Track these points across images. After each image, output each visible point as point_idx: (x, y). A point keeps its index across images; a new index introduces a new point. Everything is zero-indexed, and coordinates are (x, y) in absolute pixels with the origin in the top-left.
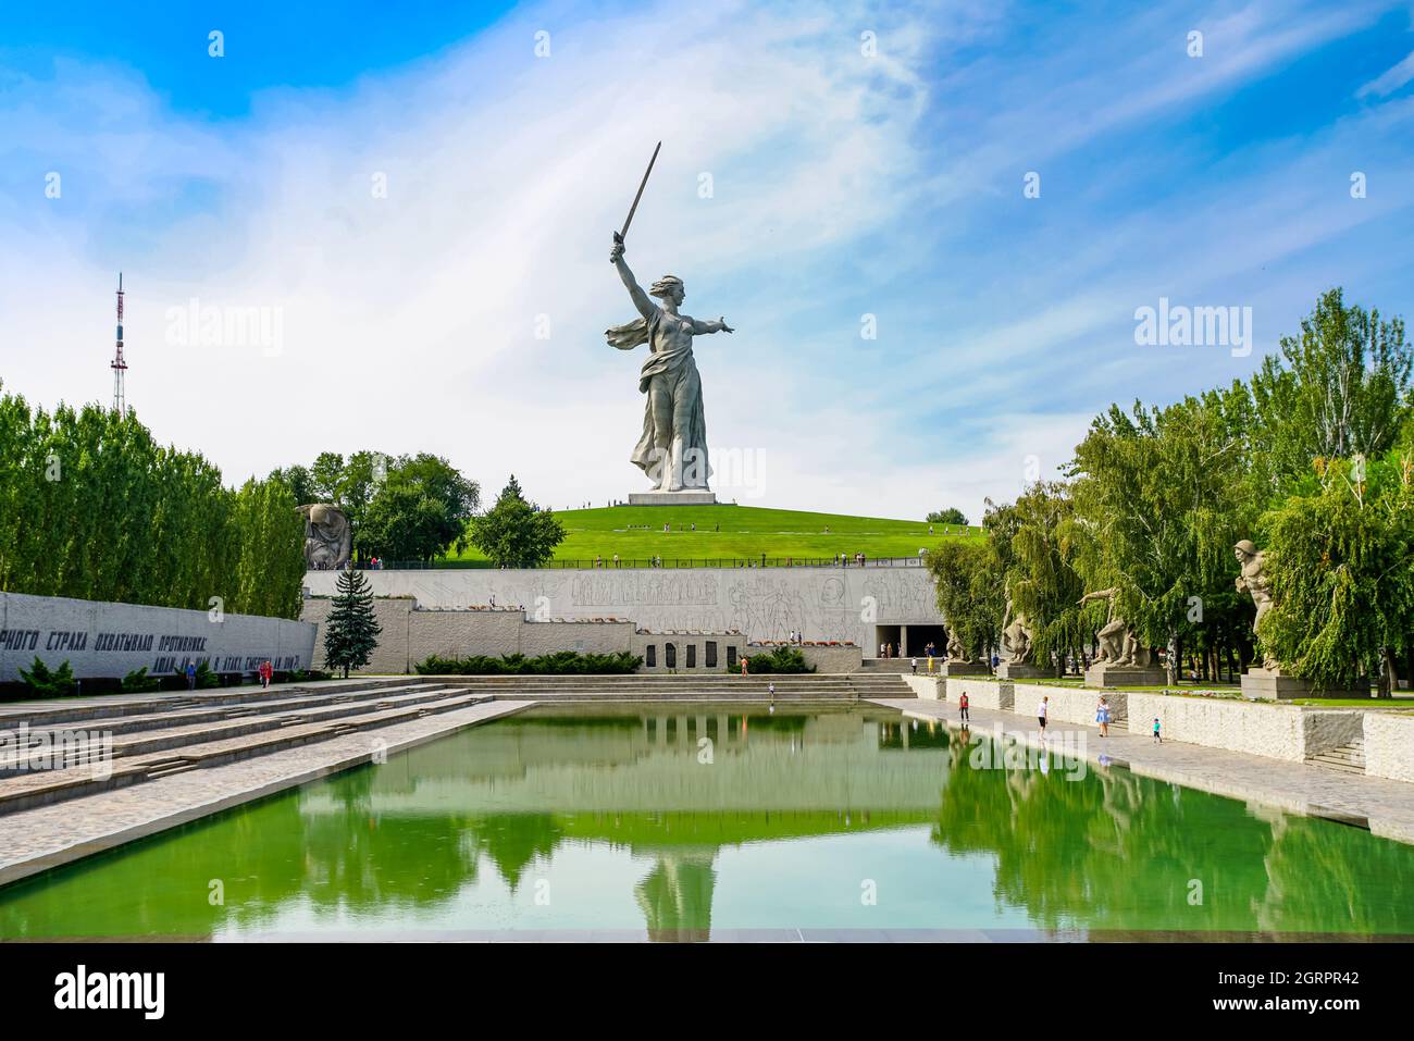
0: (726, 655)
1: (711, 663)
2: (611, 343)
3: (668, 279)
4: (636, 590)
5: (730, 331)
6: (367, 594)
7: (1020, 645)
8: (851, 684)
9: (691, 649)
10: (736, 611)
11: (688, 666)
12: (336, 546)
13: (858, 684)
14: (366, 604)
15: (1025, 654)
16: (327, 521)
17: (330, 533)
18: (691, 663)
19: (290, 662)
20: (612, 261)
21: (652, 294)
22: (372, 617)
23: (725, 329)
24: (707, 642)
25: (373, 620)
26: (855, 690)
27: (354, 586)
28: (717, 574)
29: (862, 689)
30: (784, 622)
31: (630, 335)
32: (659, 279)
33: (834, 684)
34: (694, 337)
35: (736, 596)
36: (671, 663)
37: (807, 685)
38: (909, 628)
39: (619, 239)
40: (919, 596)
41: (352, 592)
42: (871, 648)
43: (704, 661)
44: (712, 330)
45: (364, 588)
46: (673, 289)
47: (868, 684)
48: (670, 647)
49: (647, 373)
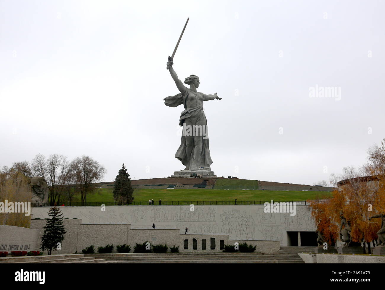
0: (219, 244)
1: (213, 247)
2: (166, 104)
3: (192, 76)
4: (179, 215)
5: (220, 99)
6: (61, 217)
7: (347, 239)
8: (275, 257)
9: (204, 241)
10: (224, 224)
11: (202, 249)
12: (42, 196)
13: (278, 257)
14: (60, 221)
15: (349, 243)
16: (38, 184)
17: (39, 190)
18: (204, 248)
19: (26, 247)
20: (167, 69)
21: (185, 83)
22: (62, 227)
23: (218, 98)
24: (211, 238)
25: (63, 228)
26: (277, 259)
27: (55, 213)
28: (216, 208)
29: (280, 259)
30: (245, 229)
31: (175, 101)
32: (188, 76)
33: (267, 257)
34: (204, 102)
35: (224, 218)
36: (195, 248)
37: (255, 257)
38: (301, 233)
39: (170, 59)
40: (306, 218)
41: (54, 216)
42: (285, 242)
43: (210, 247)
44: (212, 99)
45: (59, 214)
46: (194, 81)
47: (283, 257)
48: (194, 240)
49: (183, 117)
